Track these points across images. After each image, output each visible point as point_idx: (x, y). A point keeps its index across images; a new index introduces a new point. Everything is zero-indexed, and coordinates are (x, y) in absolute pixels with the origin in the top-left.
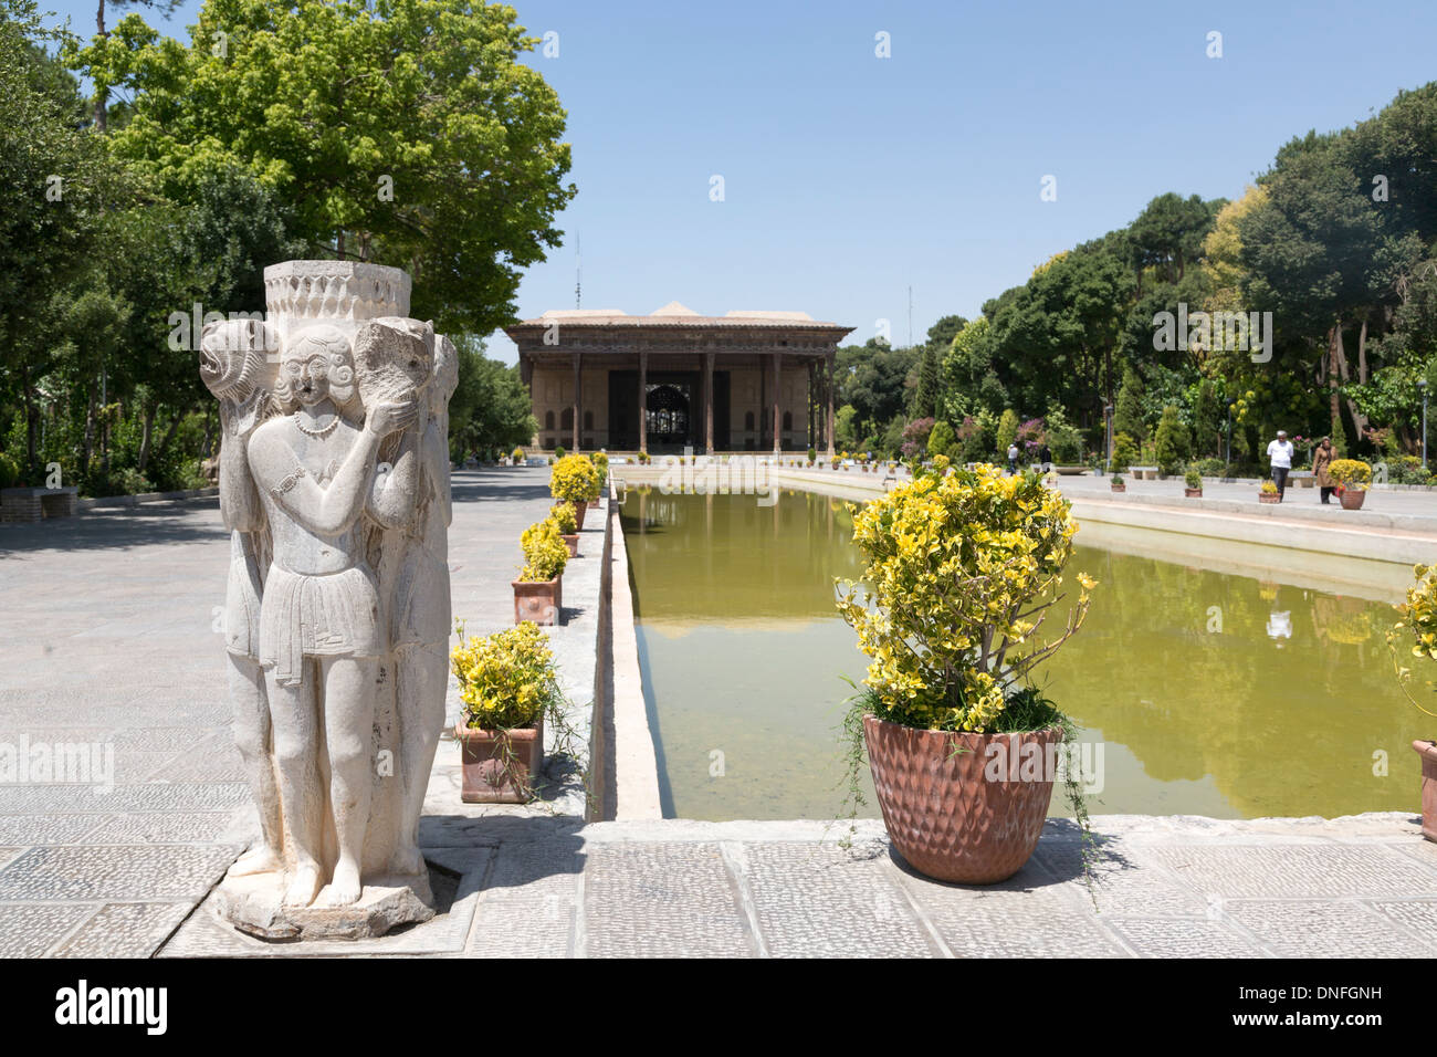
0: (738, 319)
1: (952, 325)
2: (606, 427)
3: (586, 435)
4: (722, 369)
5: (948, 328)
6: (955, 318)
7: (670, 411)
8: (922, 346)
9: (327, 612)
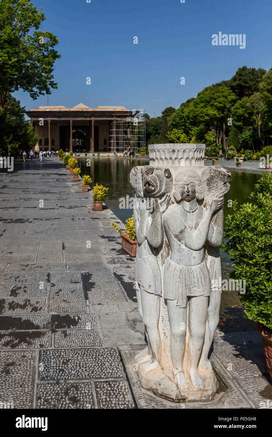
0: (102, 109)
1: (170, 110)
2: (59, 144)
3: (53, 147)
4: (96, 125)
5: (169, 111)
6: (171, 108)
7: (79, 139)
8: (160, 117)
9: (196, 280)
